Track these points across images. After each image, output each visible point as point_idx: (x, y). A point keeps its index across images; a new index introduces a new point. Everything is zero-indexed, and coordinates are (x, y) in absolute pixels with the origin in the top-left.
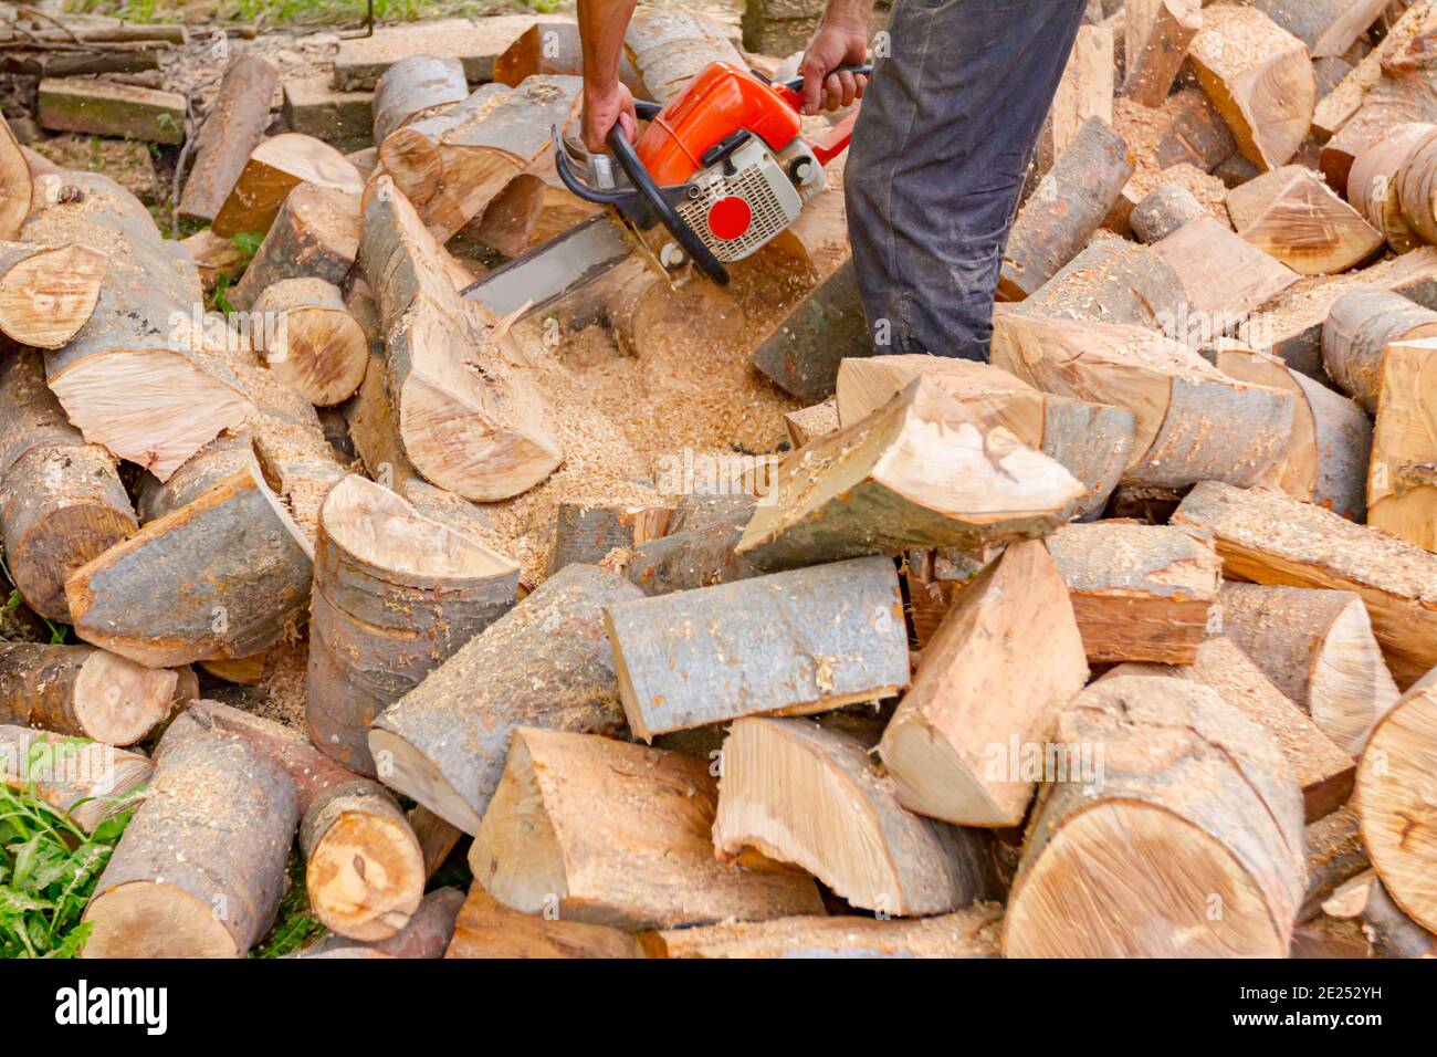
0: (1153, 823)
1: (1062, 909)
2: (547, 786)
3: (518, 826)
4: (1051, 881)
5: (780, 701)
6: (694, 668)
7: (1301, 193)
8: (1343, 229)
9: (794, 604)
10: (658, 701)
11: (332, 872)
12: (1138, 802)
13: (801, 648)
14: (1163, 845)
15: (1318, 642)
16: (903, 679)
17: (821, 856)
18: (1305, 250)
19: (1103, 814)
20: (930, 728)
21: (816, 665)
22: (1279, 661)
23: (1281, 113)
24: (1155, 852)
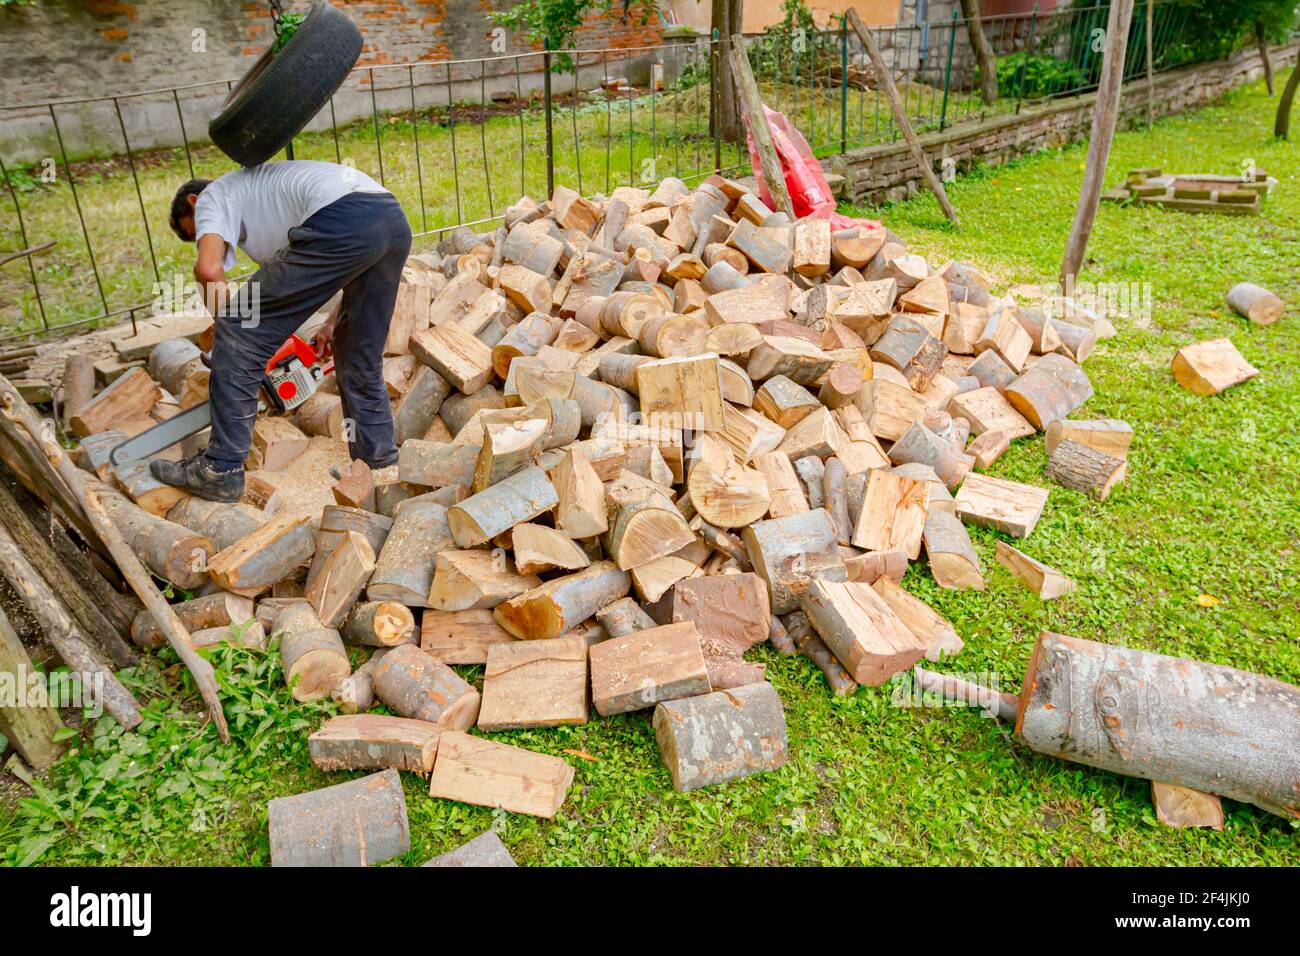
0: (653, 513)
1: (633, 547)
2: (459, 567)
3: (450, 584)
4: (629, 539)
5: (526, 517)
6: (495, 514)
7: (571, 327)
8: (587, 336)
9: (517, 487)
10: (488, 528)
11: (382, 626)
12: (648, 508)
13: (525, 499)
14: (658, 518)
15: (649, 461)
16: (557, 500)
17: (555, 558)
18: (577, 345)
19: (640, 515)
20: (578, 508)
21: (532, 503)
22: (639, 470)
23: (542, 301)
24: (655, 521)
